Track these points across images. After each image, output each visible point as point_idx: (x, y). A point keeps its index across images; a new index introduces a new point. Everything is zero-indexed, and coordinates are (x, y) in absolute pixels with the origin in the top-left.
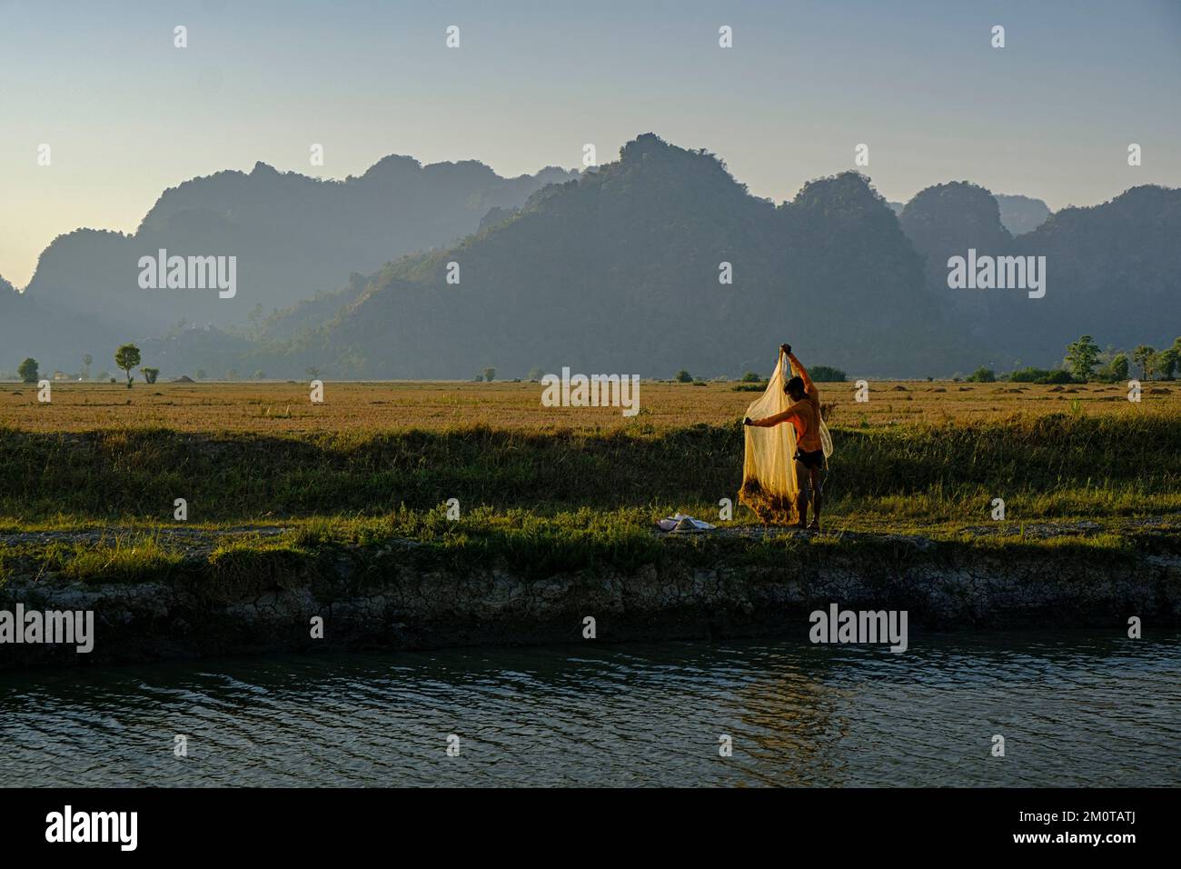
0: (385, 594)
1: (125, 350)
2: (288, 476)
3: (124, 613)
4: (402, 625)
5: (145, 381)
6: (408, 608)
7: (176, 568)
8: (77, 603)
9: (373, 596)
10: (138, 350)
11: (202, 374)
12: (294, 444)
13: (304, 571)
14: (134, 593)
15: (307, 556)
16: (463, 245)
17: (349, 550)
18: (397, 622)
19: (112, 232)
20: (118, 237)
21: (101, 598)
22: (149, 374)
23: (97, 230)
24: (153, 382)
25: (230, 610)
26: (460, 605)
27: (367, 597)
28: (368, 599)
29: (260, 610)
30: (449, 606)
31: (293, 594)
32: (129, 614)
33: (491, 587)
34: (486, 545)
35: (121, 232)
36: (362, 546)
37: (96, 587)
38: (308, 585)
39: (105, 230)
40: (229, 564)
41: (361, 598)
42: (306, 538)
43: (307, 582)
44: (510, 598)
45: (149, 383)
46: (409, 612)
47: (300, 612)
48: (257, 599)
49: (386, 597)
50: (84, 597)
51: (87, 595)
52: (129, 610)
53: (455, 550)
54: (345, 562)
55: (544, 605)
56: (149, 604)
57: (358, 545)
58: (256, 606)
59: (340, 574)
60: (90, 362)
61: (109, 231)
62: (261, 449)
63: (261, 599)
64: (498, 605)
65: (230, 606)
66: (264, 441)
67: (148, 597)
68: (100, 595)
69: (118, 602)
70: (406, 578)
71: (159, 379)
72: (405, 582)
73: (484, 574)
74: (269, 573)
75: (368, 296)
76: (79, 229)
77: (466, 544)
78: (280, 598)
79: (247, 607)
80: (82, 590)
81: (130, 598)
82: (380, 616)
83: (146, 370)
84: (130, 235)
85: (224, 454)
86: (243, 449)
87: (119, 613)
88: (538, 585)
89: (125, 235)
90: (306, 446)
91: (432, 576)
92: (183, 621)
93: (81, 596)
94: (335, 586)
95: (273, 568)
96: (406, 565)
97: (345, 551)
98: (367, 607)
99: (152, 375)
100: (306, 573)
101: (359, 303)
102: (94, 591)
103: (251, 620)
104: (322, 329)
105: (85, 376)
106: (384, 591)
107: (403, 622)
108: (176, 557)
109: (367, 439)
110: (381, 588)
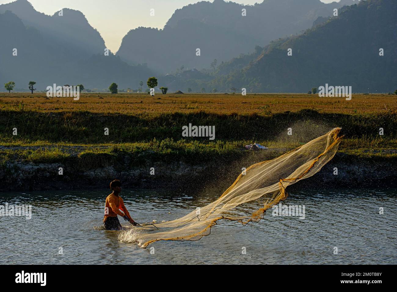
0: (140, 169)
1: (151, 80)
2: (127, 128)
3: (46, 173)
4: (145, 180)
5: (162, 93)
6: (148, 174)
7: (66, 159)
8: (30, 169)
9: (136, 170)
10: (157, 80)
11: (190, 90)
12: (133, 117)
13: (111, 160)
14: (50, 166)
15: (113, 155)
16: (305, 33)
17: (129, 154)
18: (143, 179)
19: (153, 28)
20: (155, 30)
21: (38, 168)
22: (163, 90)
23: (147, 27)
24: (165, 94)
25: (85, 173)
26: (167, 174)
27: (134, 170)
28: (134, 171)
29: (96, 174)
30: (163, 174)
31: (107, 168)
32: (48, 174)
33: (178, 167)
34: (178, 153)
35: (157, 28)
36: (134, 153)
37: (37, 164)
38: (113, 165)
39: (150, 28)
40: (85, 158)
41: (132, 170)
42: (114, 149)
43: (112, 164)
44: (185, 172)
45: (163, 94)
46: (148, 176)
47: (109, 175)
48: (95, 170)
49: (140, 170)
50: (32, 168)
51: (34, 167)
52: (48, 172)
53: (167, 154)
54: (127, 158)
55: (197, 174)
56: (55, 170)
57: (133, 152)
58: (94, 172)
59: (125, 162)
60: (142, 85)
61: (152, 28)
62: (120, 119)
63: (96, 170)
64: (180, 174)
65: (86, 172)
66: (122, 116)
67: (55, 168)
68: (38, 167)
69: (45, 170)
70: (148, 164)
71: (168, 92)
72: (148, 165)
73: (176, 163)
74: (99, 161)
75: (263, 56)
76: (139, 27)
77: (170, 152)
78: (103, 170)
79: (91, 173)
80: (32, 165)
81: (48, 168)
82: (137, 177)
83: (162, 88)
84: (161, 30)
85: (106, 121)
86: (113, 119)
87: (45, 173)
88: (195, 167)
89: (159, 29)
90: (136, 118)
91: (157, 163)
92: (67, 177)
93: (31, 167)
94: (123, 166)
95: (100, 160)
96: (148, 159)
97: (128, 154)
98: (133, 173)
99: (165, 90)
100: (112, 161)
101: (259, 59)
102: (37, 166)
103: (92, 177)
104: (242, 70)
105: (140, 91)
106: (140, 168)
107: (146, 179)
108: (67, 155)
109: (158, 116)
110: (139, 167)
